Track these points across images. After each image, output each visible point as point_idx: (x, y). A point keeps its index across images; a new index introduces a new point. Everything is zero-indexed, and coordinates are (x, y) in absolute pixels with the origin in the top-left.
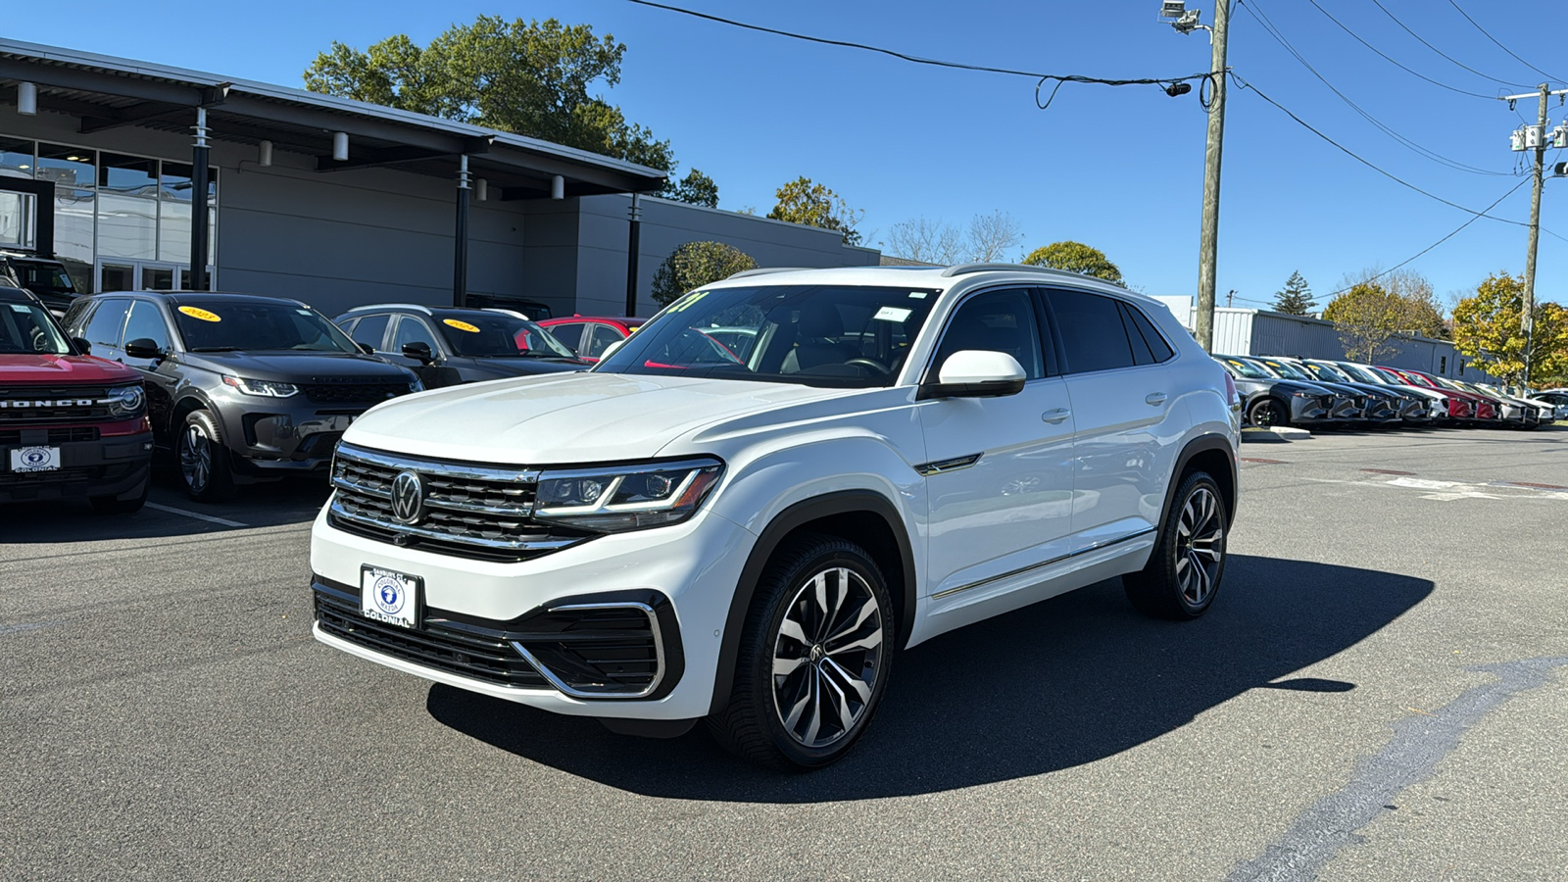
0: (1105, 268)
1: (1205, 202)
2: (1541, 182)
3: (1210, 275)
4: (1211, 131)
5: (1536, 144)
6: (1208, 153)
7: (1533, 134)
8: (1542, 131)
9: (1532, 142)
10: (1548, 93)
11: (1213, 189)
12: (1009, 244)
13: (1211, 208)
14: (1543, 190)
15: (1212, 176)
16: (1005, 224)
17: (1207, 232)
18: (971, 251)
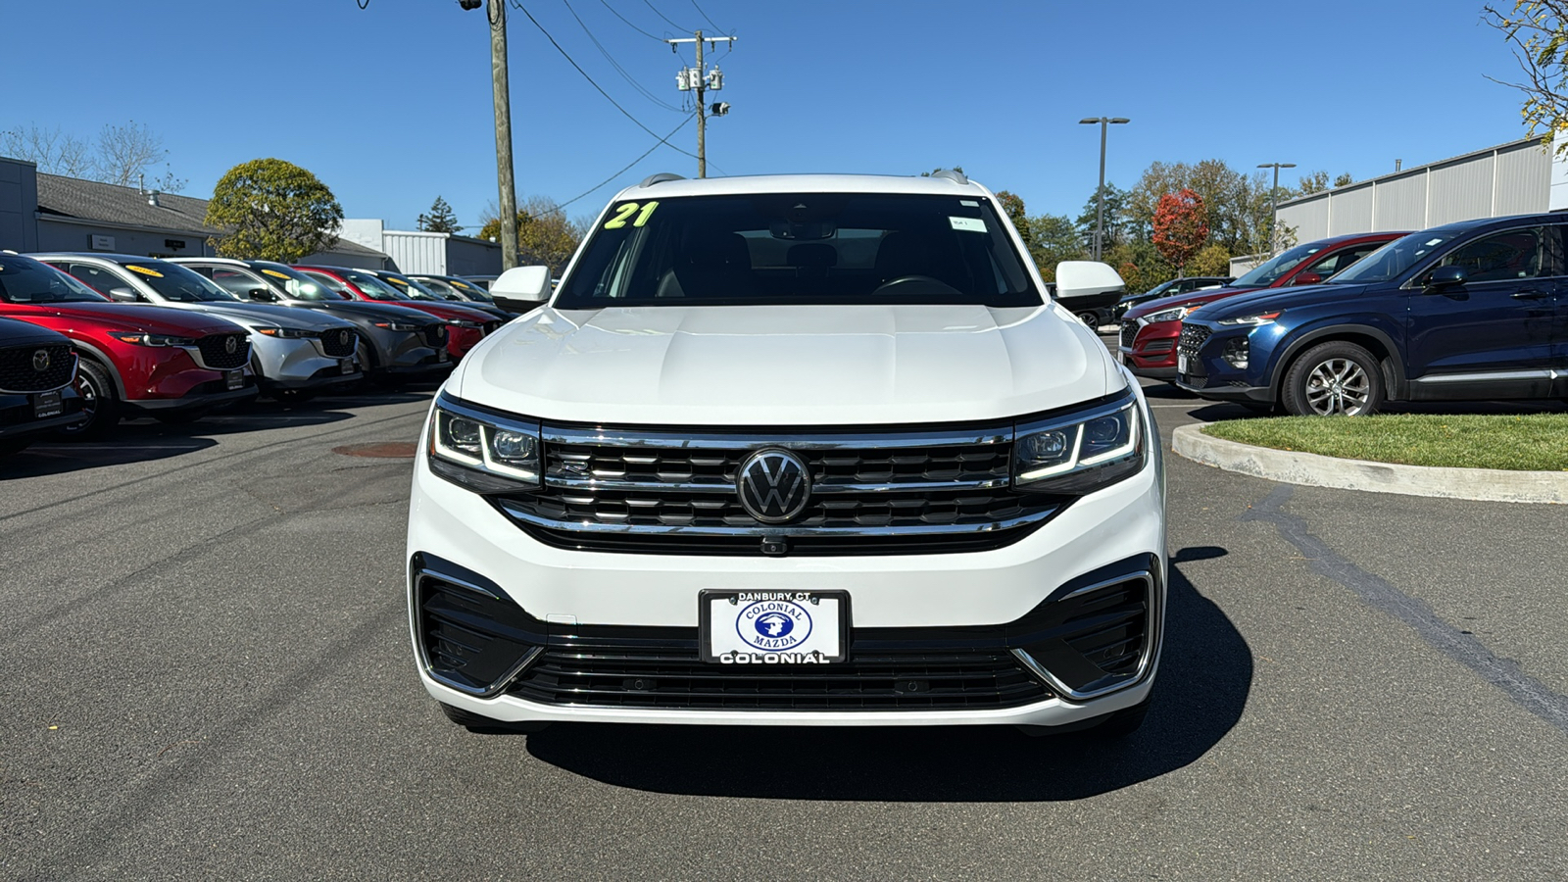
0: (317, 189)
1: (498, 122)
2: (704, 119)
3: (511, 197)
4: (496, 49)
5: (699, 85)
6: (494, 72)
7: (695, 76)
8: (702, 75)
9: (695, 83)
10: (702, 40)
11: (504, 109)
12: (150, 160)
13: (504, 129)
14: (706, 127)
15: (502, 97)
16: (143, 138)
17: (503, 153)
18: (103, 168)
